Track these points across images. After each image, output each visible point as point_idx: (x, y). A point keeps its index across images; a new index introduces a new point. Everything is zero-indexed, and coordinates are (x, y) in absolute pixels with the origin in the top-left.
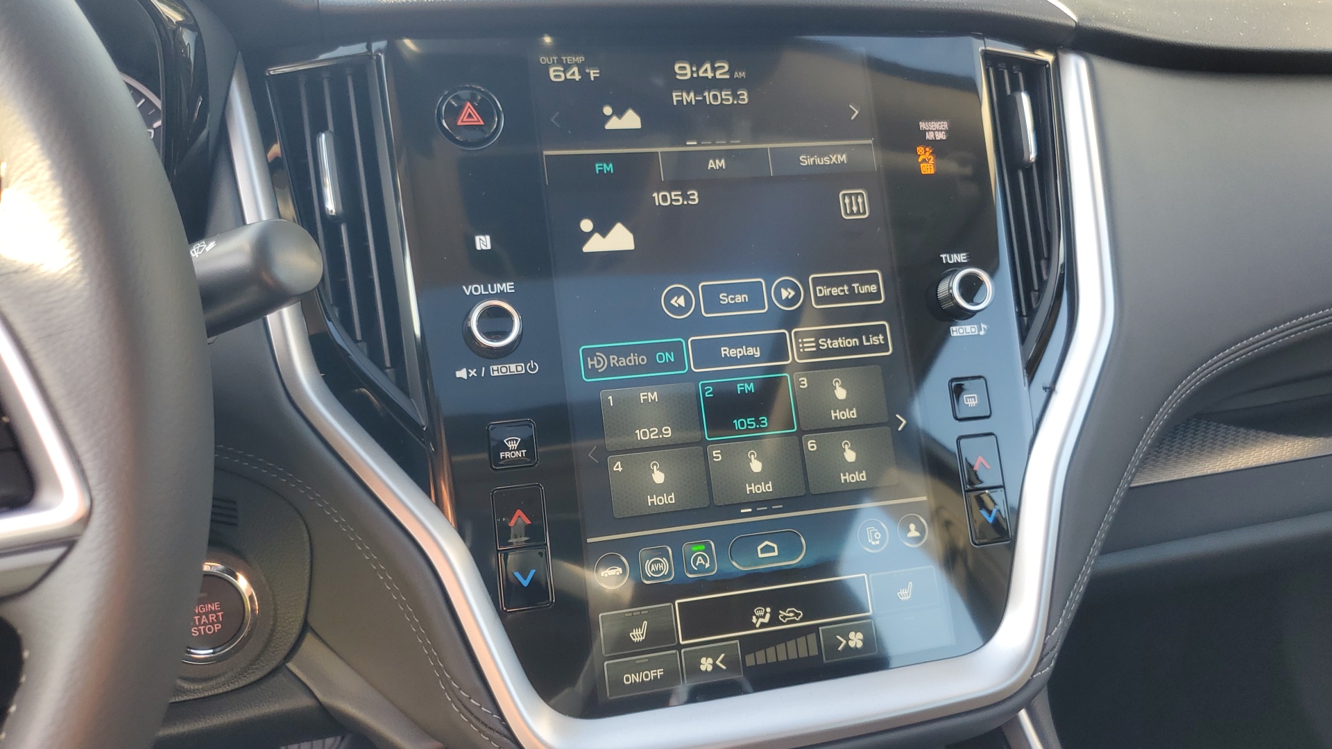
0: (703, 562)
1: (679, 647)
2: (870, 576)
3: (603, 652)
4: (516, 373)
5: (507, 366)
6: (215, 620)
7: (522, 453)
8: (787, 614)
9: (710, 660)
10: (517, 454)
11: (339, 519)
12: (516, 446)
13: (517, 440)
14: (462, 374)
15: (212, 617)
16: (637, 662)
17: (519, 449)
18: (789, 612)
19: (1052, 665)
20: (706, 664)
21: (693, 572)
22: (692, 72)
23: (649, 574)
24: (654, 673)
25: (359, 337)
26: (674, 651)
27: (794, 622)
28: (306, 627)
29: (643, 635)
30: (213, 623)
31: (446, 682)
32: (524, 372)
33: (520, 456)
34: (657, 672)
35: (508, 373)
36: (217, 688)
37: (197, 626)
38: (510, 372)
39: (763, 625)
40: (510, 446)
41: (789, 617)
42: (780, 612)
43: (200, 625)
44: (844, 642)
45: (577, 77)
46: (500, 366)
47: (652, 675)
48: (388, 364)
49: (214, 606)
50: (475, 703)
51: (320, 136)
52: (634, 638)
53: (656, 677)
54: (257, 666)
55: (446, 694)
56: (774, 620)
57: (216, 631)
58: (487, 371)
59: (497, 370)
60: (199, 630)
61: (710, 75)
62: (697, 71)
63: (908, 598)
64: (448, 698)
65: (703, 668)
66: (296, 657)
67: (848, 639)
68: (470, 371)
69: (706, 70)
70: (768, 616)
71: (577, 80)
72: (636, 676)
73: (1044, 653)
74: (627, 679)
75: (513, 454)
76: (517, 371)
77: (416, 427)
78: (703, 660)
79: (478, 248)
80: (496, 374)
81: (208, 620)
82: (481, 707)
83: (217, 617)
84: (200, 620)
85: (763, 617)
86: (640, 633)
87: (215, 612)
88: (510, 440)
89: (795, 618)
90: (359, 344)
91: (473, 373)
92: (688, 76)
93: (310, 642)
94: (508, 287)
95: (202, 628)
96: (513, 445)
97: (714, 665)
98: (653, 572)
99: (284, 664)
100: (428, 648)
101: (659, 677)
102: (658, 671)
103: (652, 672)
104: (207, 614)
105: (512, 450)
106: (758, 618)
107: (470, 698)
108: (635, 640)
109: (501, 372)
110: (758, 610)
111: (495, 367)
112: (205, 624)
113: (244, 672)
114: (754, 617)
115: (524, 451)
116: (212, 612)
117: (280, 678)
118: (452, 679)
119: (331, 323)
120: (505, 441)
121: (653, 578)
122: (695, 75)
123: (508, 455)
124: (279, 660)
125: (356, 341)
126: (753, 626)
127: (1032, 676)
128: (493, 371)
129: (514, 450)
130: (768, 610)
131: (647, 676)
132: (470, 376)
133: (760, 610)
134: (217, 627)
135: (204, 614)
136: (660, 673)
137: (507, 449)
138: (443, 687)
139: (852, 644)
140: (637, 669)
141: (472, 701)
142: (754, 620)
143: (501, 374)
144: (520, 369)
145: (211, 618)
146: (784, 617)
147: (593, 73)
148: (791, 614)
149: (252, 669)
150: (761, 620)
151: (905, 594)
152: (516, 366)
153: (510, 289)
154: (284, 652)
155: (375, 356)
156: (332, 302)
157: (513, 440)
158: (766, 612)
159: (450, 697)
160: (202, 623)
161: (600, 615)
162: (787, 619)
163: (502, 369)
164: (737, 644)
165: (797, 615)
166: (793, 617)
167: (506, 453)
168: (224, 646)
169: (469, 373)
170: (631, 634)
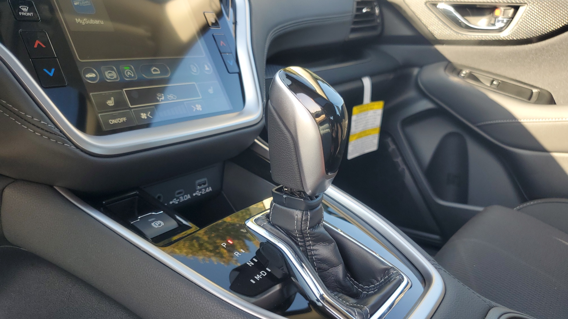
0: (130, 74)
1: (130, 108)
2: (197, 83)
9: (145, 114)
10: (29, 15)
12: (27, 10)
16: (114, 114)
20: (144, 116)
21: (127, 78)
23: (109, 78)
26: (128, 110)
27: (174, 100)
29: (113, 103)
33: (31, 15)
42: (168, 96)
44: (195, 108)
53: (123, 121)
56: (166, 100)
65: (142, 117)
72: (115, 120)
74: (111, 122)
75: (26, 14)
78: (142, 114)
86: (111, 102)
88: (23, 7)
96: (25, 10)
97: (147, 116)
98: (110, 77)
101: (125, 121)
103: (121, 119)
108: (110, 105)
115: (32, 13)
120: (20, 7)
121: (110, 79)
123: (23, 14)
129: (26, 12)
131: (119, 121)
136: (125, 119)
139: (198, 109)
140: (114, 117)
146: (169, 98)
148: (172, 97)
151: (211, 91)
161: (90, 94)
162: (171, 99)
164: (154, 108)
165: (175, 97)
166: (173, 98)
167: (22, 13)
170: (107, 103)
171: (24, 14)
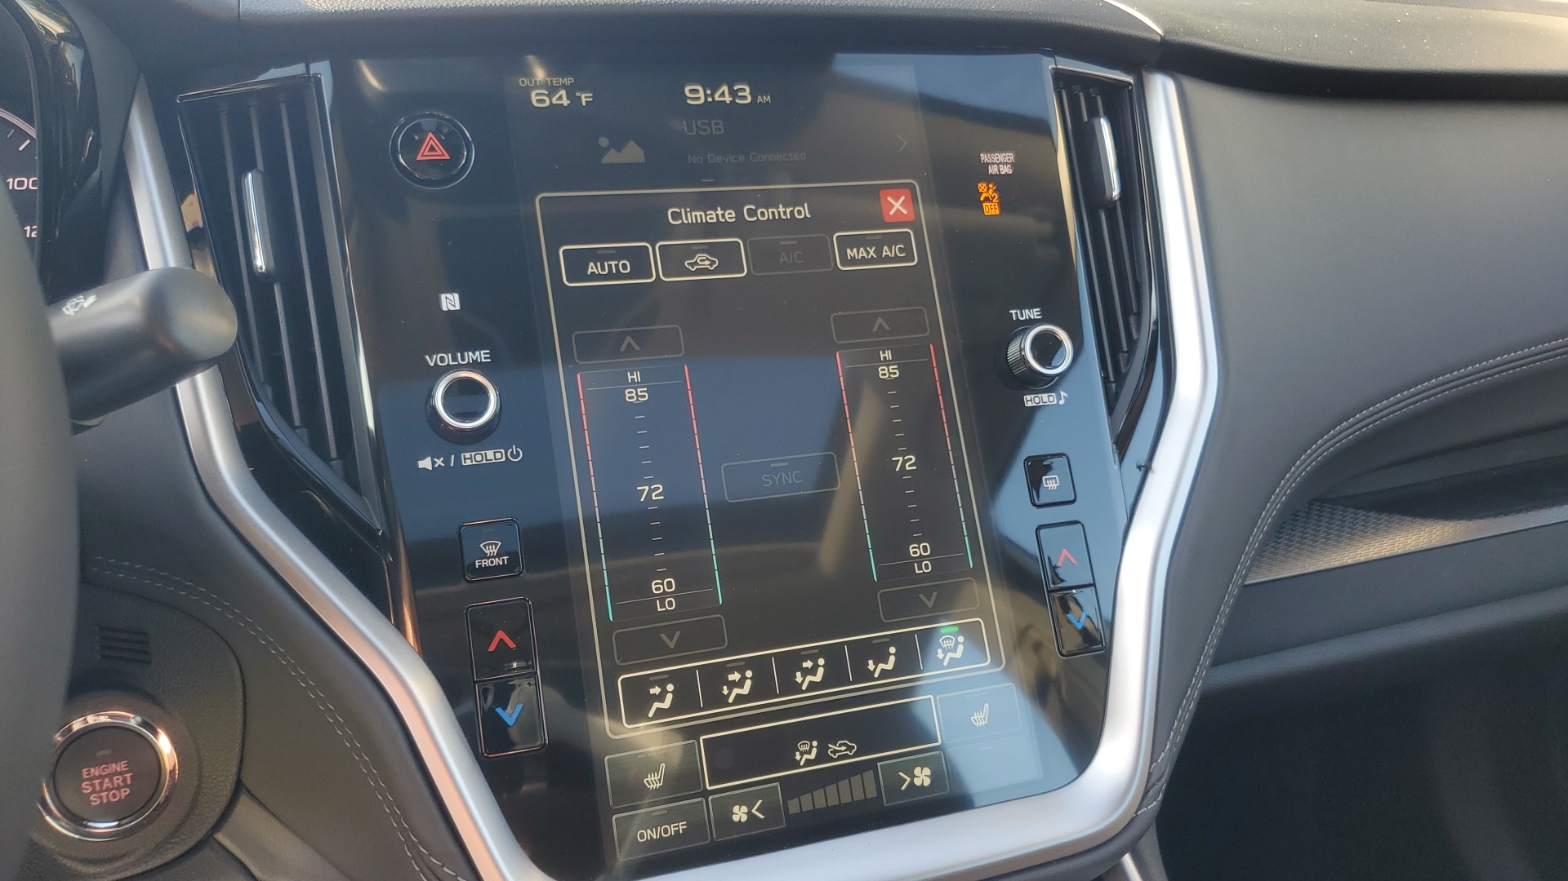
1: (706, 794)
2: (938, 697)
3: (611, 803)
4: (494, 461)
5: (483, 453)
6: (122, 784)
7: (503, 560)
8: (838, 747)
9: (745, 809)
10: (498, 561)
11: (276, 649)
12: (496, 552)
13: (496, 545)
14: (426, 464)
15: (118, 780)
16: (654, 814)
17: (499, 555)
18: (840, 745)
19: (1159, 798)
20: (740, 814)
22: (706, 96)
24: (674, 827)
25: (297, 422)
26: (699, 799)
27: (846, 757)
28: (239, 787)
29: (660, 780)
30: (119, 788)
31: (413, 847)
32: (504, 459)
33: (501, 564)
34: (678, 826)
35: (484, 462)
36: (124, 870)
37: (96, 792)
38: (487, 460)
39: (809, 763)
40: (488, 552)
41: (841, 751)
42: (830, 745)
43: (101, 791)
44: (909, 780)
45: (565, 102)
46: (473, 454)
47: (673, 829)
48: (334, 454)
49: (121, 766)
50: (449, 872)
51: (246, 176)
52: (650, 785)
53: (677, 832)
54: (178, 839)
55: (413, 862)
56: (822, 757)
57: (123, 798)
58: (458, 460)
59: (470, 458)
60: (101, 797)
61: (728, 99)
62: (712, 96)
63: (984, 723)
64: (415, 866)
65: (736, 818)
66: (227, 826)
67: (913, 776)
68: (436, 460)
69: (723, 94)
70: (814, 751)
71: (566, 105)
72: (653, 832)
73: (1150, 785)
74: (642, 836)
75: (492, 562)
76: (496, 459)
77: (371, 532)
78: (736, 809)
79: (445, 309)
80: (468, 462)
81: (113, 784)
82: (456, 876)
83: (124, 780)
84: (101, 784)
85: (809, 752)
86: (656, 778)
87: (121, 773)
88: (488, 544)
89: (848, 752)
90: (297, 431)
91: (439, 462)
92: (702, 101)
93: (244, 806)
94: (483, 356)
95: (104, 794)
96: (491, 551)
97: (749, 814)
99: (212, 835)
100: (390, 805)
101: (681, 832)
102: (680, 824)
103: (672, 826)
104: (111, 776)
105: (490, 557)
106: (802, 754)
107: (443, 866)
108: (651, 787)
109: (476, 461)
110: (803, 744)
111: (468, 455)
112: (108, 790)
113: (158, 848)
114: (798, 753)
115: (505, 558)
116: (116, 773)
117: (207, 853)
118: (419, 843)
119: (260, 403)
120: (481, 546)
122: (710, 99)
123: (485, 563)
124: (204, 832)
125: (294, 428)
126: (797, 765)
127: (1136, 813)
128: (465, 459)
129: (494, 557)
130: (815, 743)
131: (666, 831)
132: (436, 466)
133: (805, 744)
134: (124, 793)
135: (105, 776)
136: (682, 826)
137: (485, 556)
138: (409, 854)
139: (917, 782)
140: (653, 822)
141: (446, 869)
142: (798, 757)
143: (474, 463)
144: (498, 456)
145: (116, 782)
146: (835, 752)
147: (585, 98)
148: (843, 748)
149: (170, 843)
150: (806, 756)
151: (980, 719)
152: (495, 453)
153: (485, 358)
154: (212, 821)
155: (318, 445)
156: (263, 381)
157: (492, 544)
158: (812, 747)
159: (418, 866)
160: (104, 788)
161: (606, 759)
162: (837, 754)
163: (477, 459)
164: (777, 786)
165: (850, 748)
166: (845, 751)
167: (483, 561)
168: (134, 816)
169: (434, 463)
170: (645, 780)
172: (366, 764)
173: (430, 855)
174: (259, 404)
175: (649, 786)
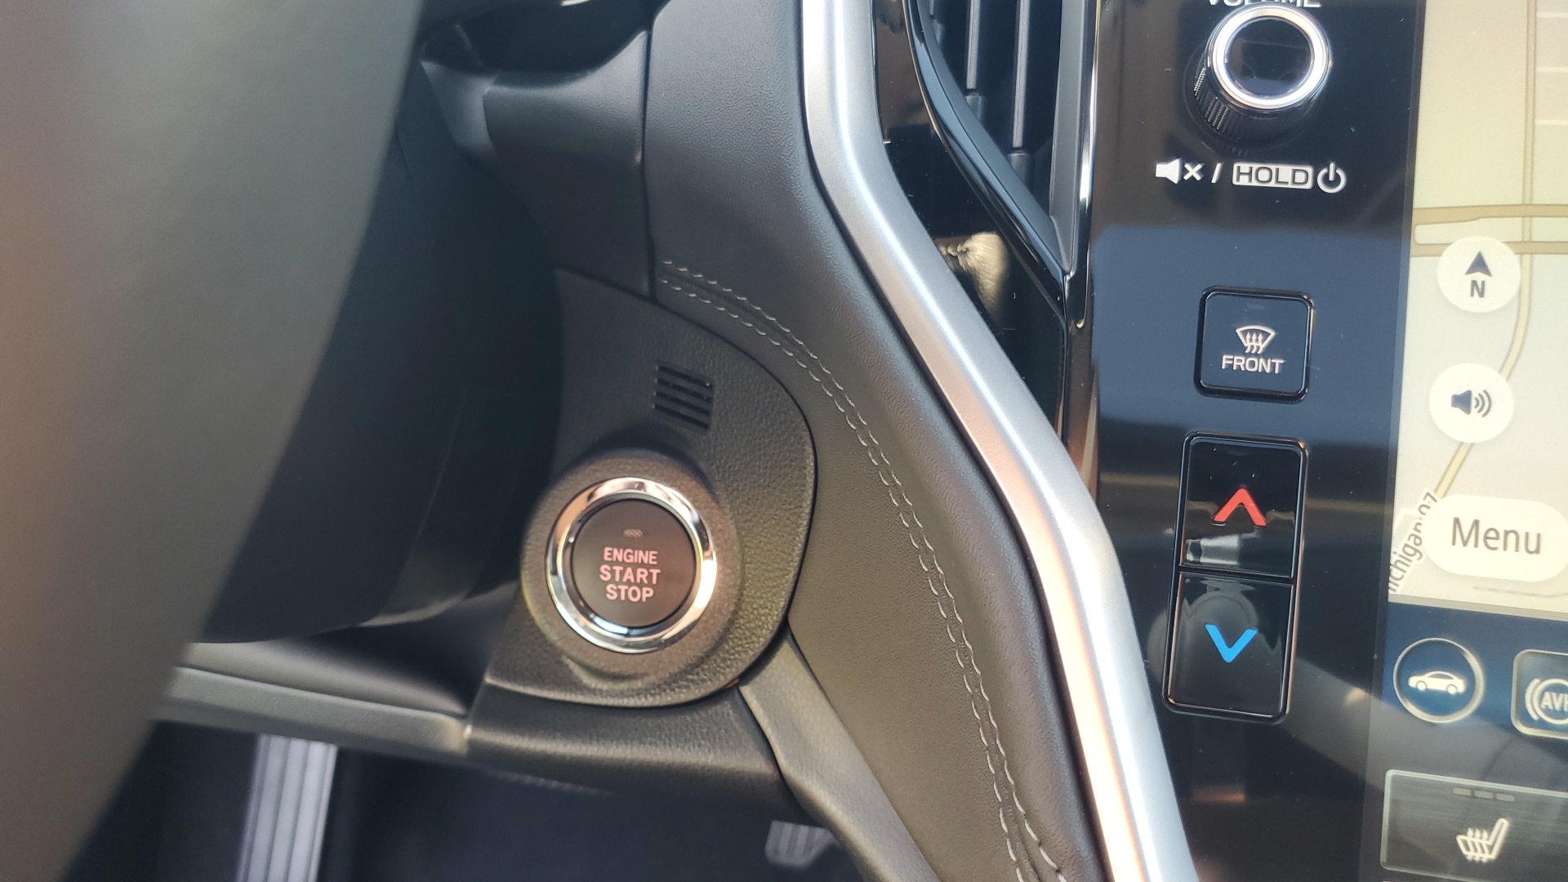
3: (1383, 858)
4: (1290, 186)
5: (1273, 167)
6: (645, 581)
7: (1273, 365)
10: (1264, 365)
12: (1263, 347)
13: (1266, 335)
14: (1168, 170)
15: (642, 574)
17: (1268, 353)
23: (1535, 710)
25: (971, 83)
28: (783, 631)
29: (1491, 848)
30: (641, 585)
31: (1014, 819)
32: (1309, 186)
33: (1268, 370)
35: (1272, 184)
36: (628, 697)
37: (617, 584)
38: (1277, 182)
40: (1247, 344)
43: (621, 582)
46: (1255, 166)
48: (1017, 140)
49: (649, 557)
52: (1468, 849)
54: (696, 677)
55: (1008, 843)
57: (644, 600)
58: (1227, 173)
59: (1248, 174)
60: (618, 591)
64: (1011, 852)
66: (758, 679)
68: (1187, 166)
75: (1252, 364)
76: (1294, 182)
80: (1244, 181)
81: (635, 578)
83: (650, 575)
84: (622, 573)
86: (1485, 843)
87: (648, 566)
88: (1252, 331)
90: (969, 98)
91: (1194, 172)
93: (785, 654)
95: (623, 588)
96: (1254, 343)
98: (1547, 711)
99: (737, 686)
100: (990, 734)
104: (635, 566)
105: (1250, 355)
108: (1470, 855)
109: (1270, 170)
111: (1245, 167)
112: (629, 583)
113: (671, 682)
115: (1278, 362)
116: (642, 565)
117: (726, 708)
118: (1027, 818)
120: (1238, 331)
121: (1542, 724)
123: (1240, 362)
124: (730, 677)
125: (966, 92)
128: (1239, 174)
129: (1256, 355)
132: (1187, 177)
134: (647, 593)
135: (629, 565)
137: (1240, 349)
138: (1005, 828)
143: (1254, 183)
144: (1300, 177)
145: (639, 576)
149: (687, 680)
152: (1294, 171)
154: (742, 667)
155: (996, 123)
156: (932, 13)
157: (1258, 332)
159: (1016, 855)
160: (625, 580)
161: (1390, 773)
163: (1261, 172)
167: (1236, 358)
168: (654, 628)
169: (1184, 171)
170: (1460, 839)
171: (1241, 364)
172: (964, 653)
173: (1040, 844)
174: (921, 48)
175: (1464, 851)
